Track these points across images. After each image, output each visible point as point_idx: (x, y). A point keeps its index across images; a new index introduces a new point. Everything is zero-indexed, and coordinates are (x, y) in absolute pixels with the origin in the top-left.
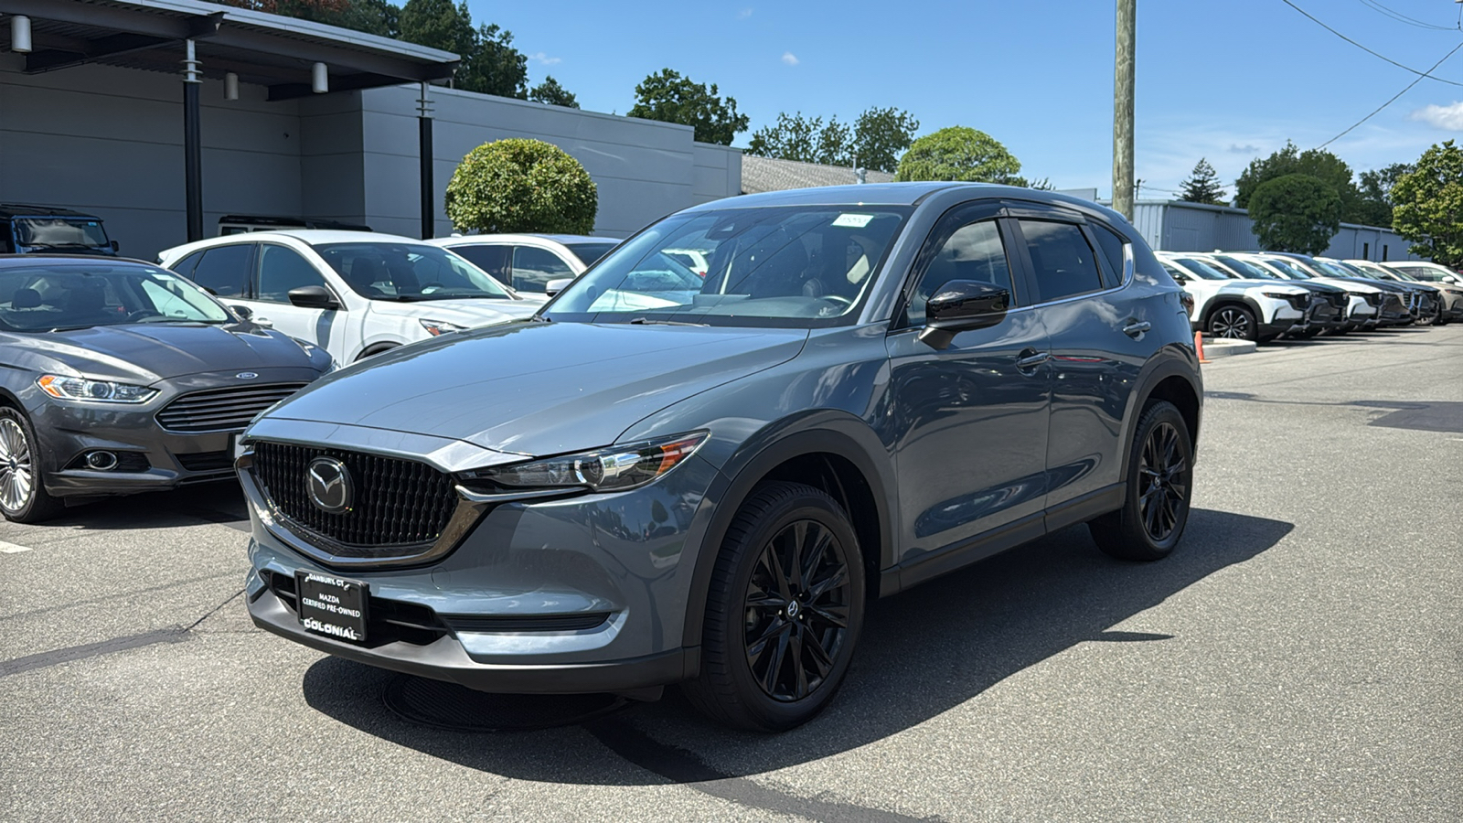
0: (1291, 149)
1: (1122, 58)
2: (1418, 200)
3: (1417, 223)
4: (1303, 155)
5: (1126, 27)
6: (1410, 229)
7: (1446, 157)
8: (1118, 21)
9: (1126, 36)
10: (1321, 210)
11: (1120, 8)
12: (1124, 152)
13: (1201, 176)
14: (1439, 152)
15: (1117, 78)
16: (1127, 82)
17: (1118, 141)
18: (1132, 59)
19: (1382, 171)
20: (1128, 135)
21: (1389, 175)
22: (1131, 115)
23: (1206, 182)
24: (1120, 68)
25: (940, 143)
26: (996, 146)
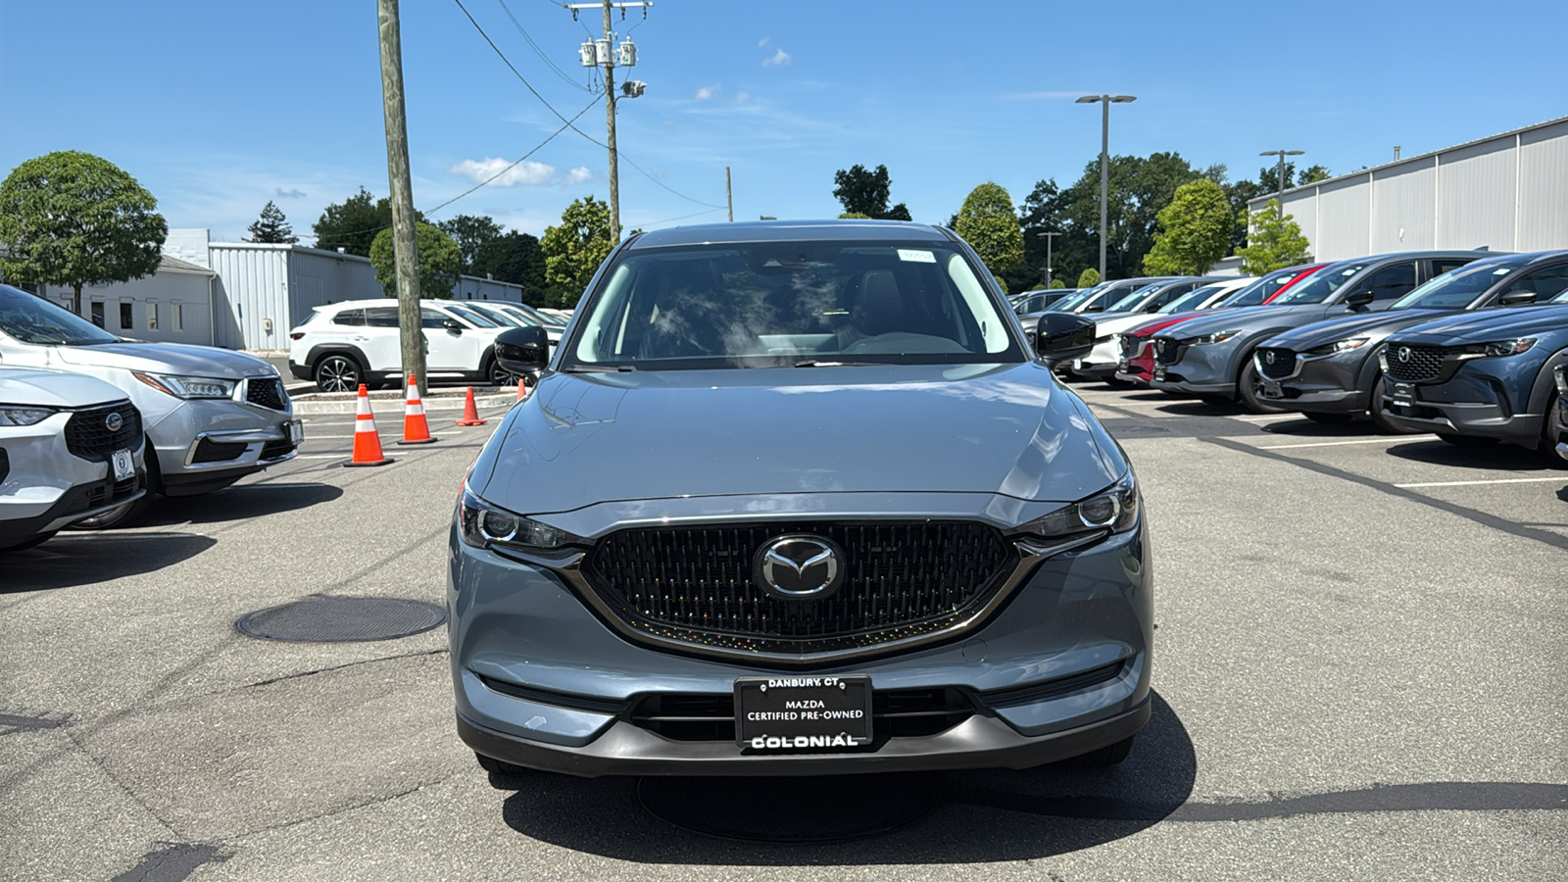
0: (365, 197)
1: (391, 92)
2: (570, 252)
3: (570, 274)
4: (380, 202)
5: (392, 61)
6: (565, 278)
7: (589, 212)
8: (383, 53)
9: (393, 69)
10: (444, 259)
11: (385, 39)
12: (402, 194)
13: (271, 220)
14: (582, 207)
15: (387, 114)
16: (400, 118)
17: (395, 181)
18: (402, 95)
19: (449, 222)
20: (405, 176)
21: (456, 226)
22: (406, 154)
23: (277, 227)
24: (391, 103)
25: (55, 170)
26: (123, 176)
